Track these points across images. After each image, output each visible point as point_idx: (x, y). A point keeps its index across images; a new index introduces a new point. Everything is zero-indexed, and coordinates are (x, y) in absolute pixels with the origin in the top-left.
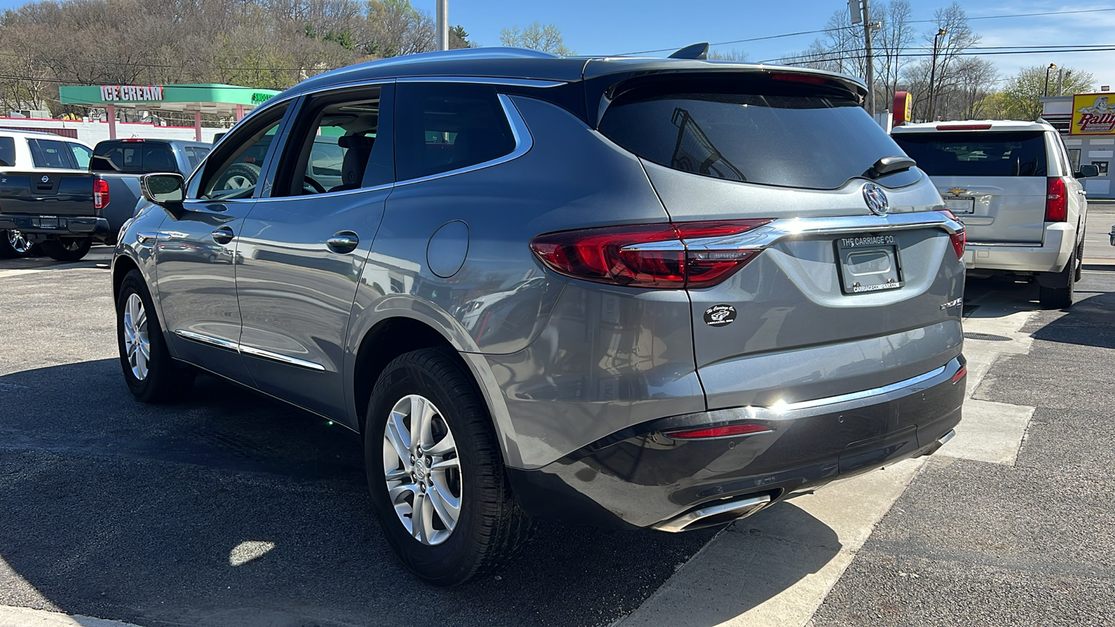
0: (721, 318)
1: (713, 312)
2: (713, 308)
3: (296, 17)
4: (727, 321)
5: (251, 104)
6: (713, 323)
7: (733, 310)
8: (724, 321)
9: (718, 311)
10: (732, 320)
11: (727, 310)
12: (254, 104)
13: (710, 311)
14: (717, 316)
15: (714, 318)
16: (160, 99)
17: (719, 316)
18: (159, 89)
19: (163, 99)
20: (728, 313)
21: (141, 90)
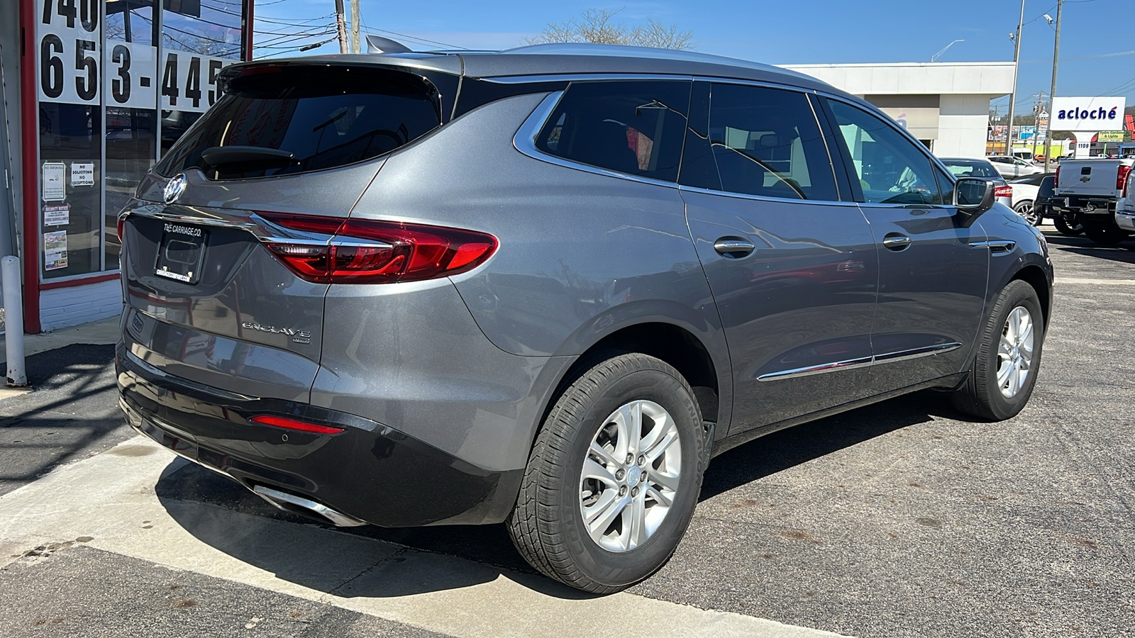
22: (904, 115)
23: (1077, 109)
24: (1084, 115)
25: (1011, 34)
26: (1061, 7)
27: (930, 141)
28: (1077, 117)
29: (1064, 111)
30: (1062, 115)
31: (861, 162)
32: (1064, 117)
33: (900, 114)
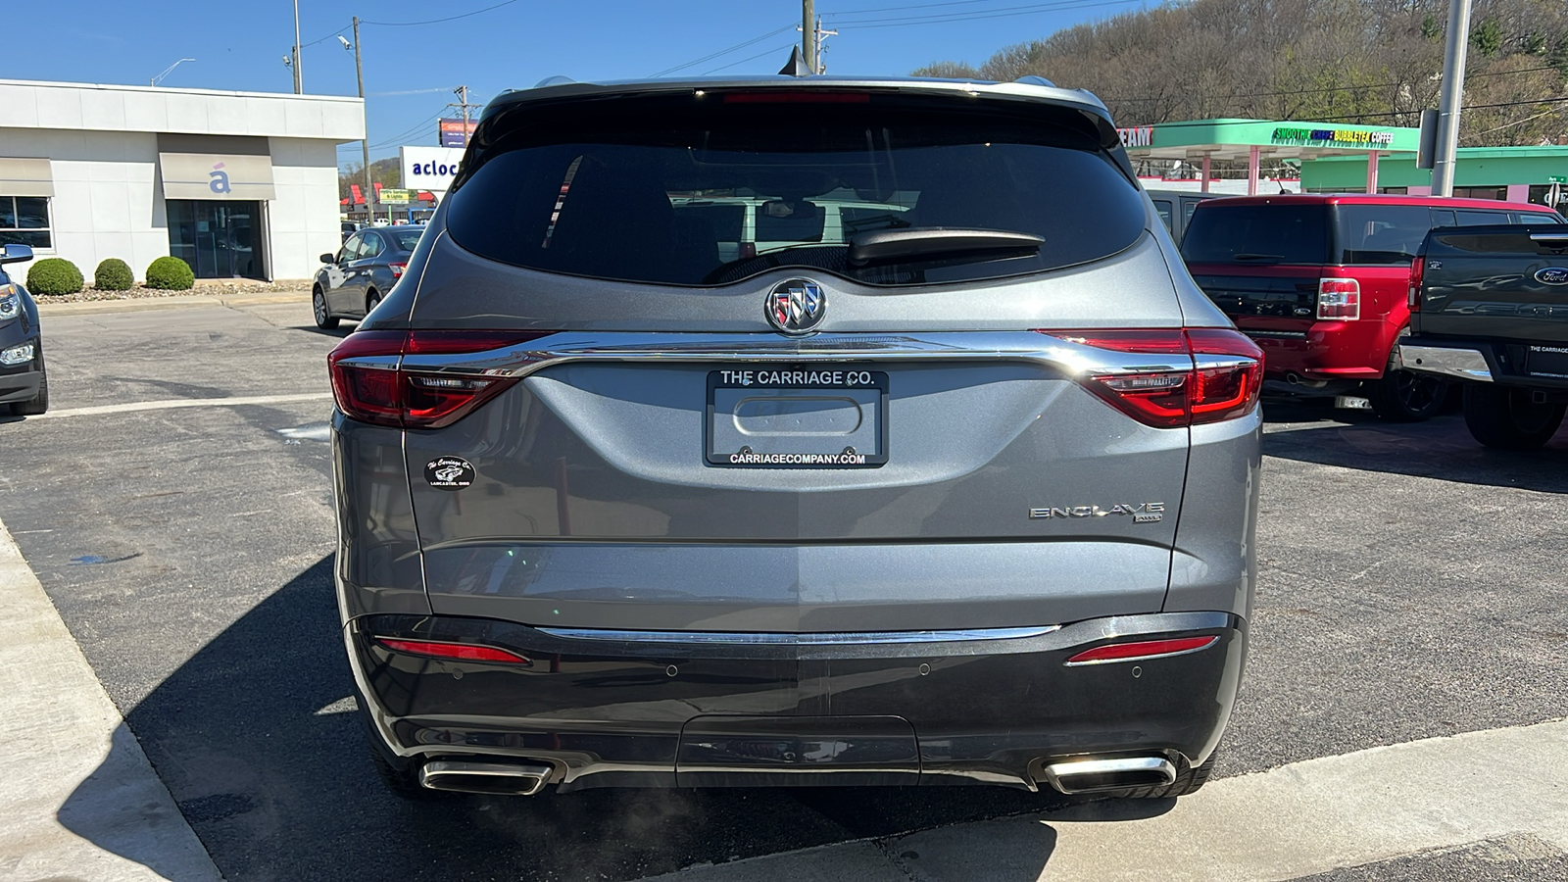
0: (450, 478)
1: (438, 468)
2: (437, 461)
3: (1414, 8)
4: (461, 484)
5: (1270, 144)
6: (438, 484)
7: (468, 467)
8: (455, 484)
9: (446, 466)
10: (468, 483)
11: (458, 467)
12: (1275, 144)
13: (433, 465)
14: (444, 474)
15: (439, 477)
16: (1148, 144)
17: (447, 475)
18: (1147, 131)
19: (1151, 143)
20: (461, 471)
21: (1125, 133)
22: (221, 165)
23: (434, 162)
24: (443, 170)
25: (285, 58)
26: (358, 29)
27: (263, 201)
28: (435, 173)
29: (419, 165)
30: (417, 170)
31: (166, 230)
32: (420, 172)
33: (217, 163)
